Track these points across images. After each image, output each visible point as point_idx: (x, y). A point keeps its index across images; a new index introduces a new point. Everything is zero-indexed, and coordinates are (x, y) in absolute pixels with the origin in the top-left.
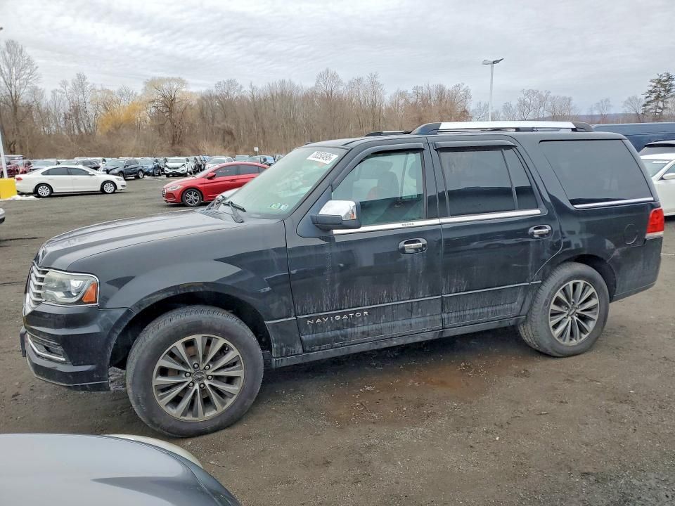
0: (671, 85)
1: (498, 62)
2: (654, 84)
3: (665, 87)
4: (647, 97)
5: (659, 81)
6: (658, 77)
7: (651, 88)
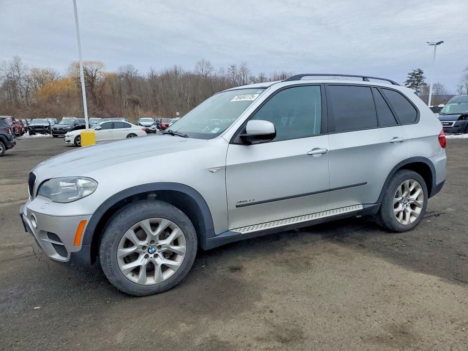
0: (421, 77)
1: (439, 43)
2: (410, 76)
3: (417, 78)
4: (406, 85)
5: (414, 74)
6: (413, 72)
7: (409, 79)
